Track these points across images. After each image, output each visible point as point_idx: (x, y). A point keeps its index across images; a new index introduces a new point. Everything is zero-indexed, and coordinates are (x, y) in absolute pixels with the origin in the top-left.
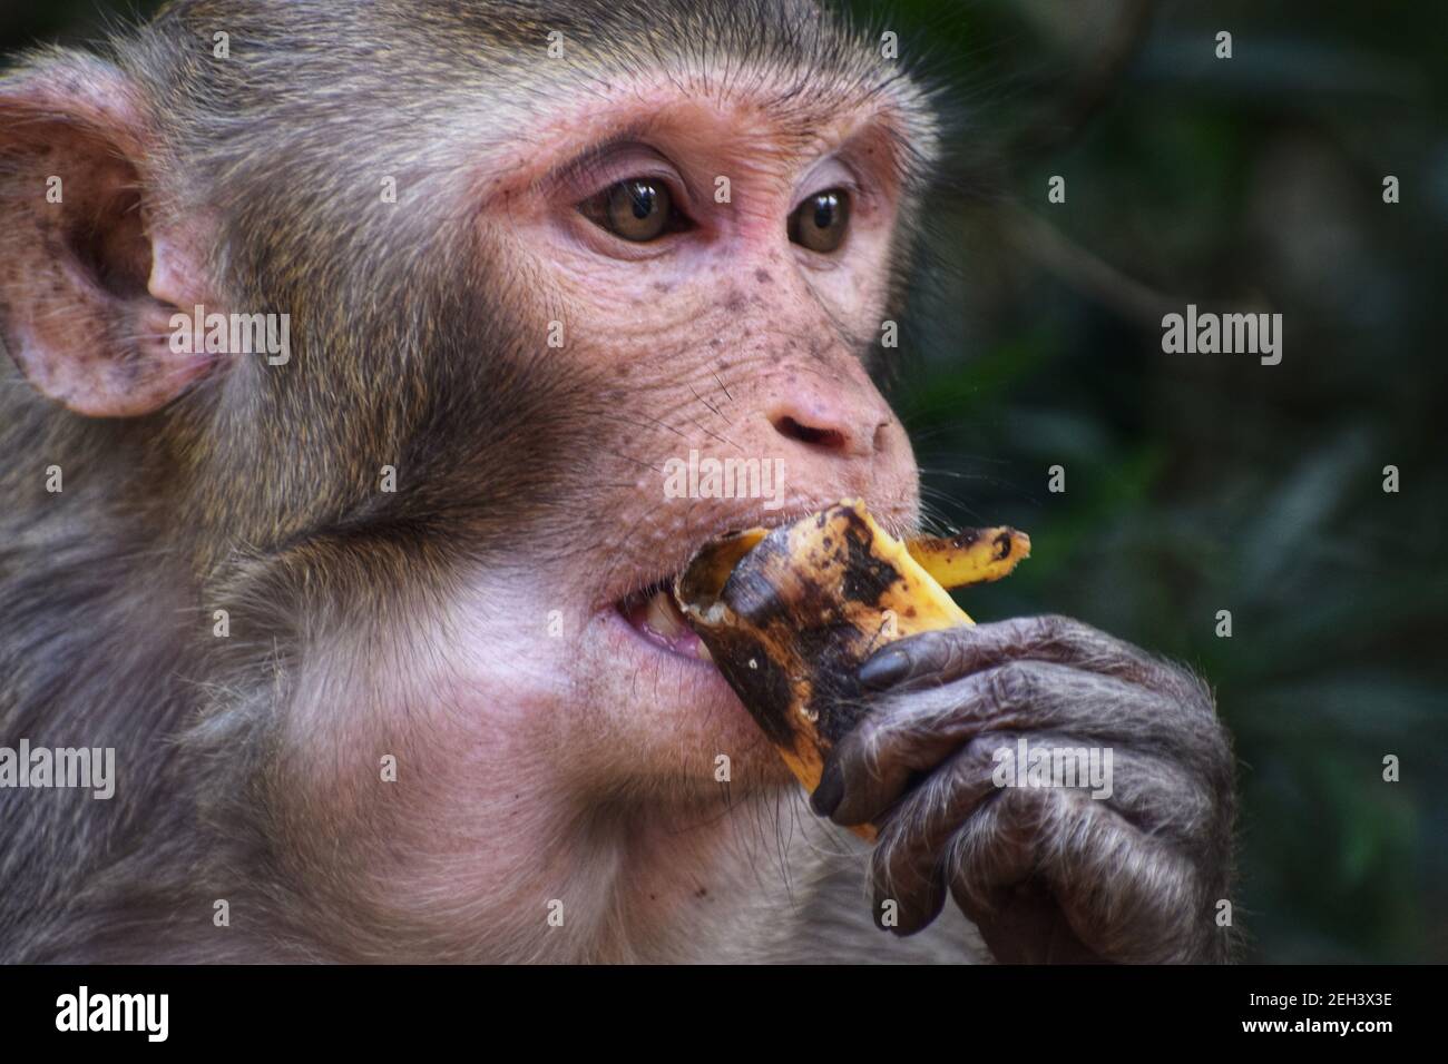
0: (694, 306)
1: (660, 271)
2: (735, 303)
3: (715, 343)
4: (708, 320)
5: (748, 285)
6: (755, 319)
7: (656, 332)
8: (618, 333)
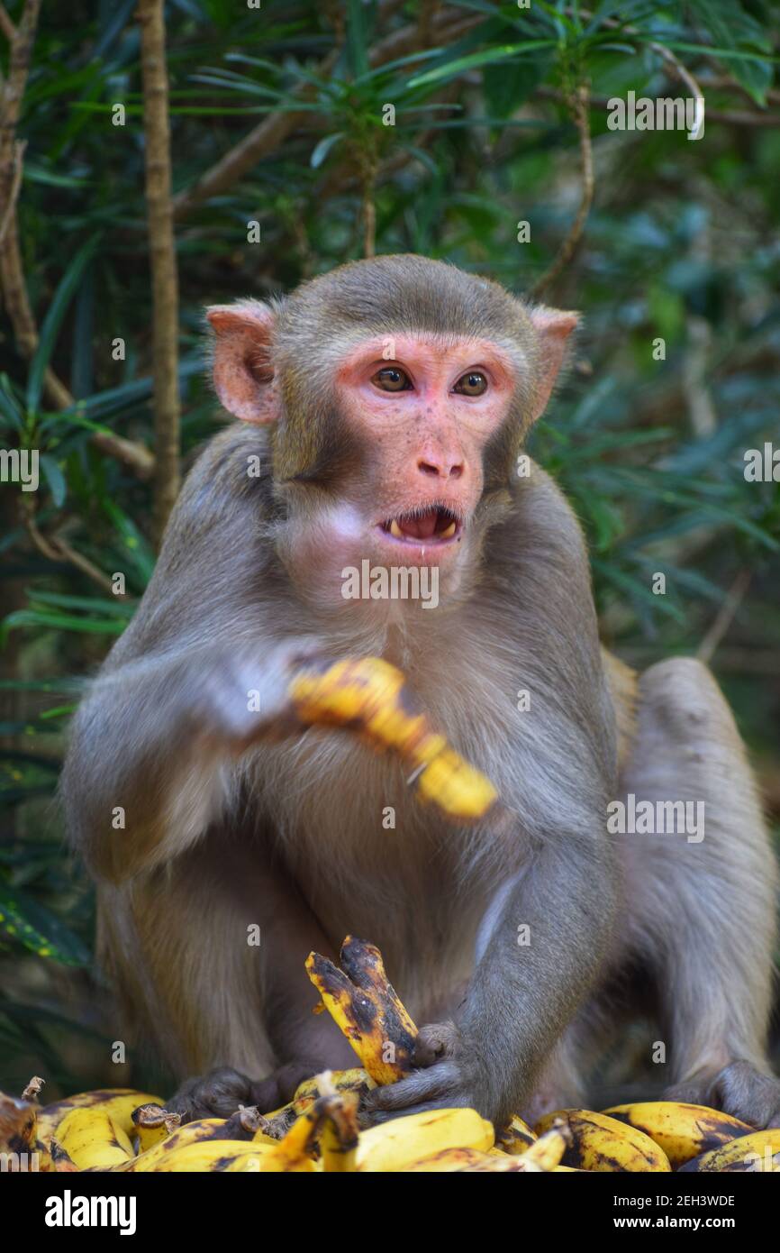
0: (406, 419)
1: (399, 403)
2: (418, 419)
3: (408, 434)
4: (408, 424)
5: (424, 413)
6: (422, 426)
7: (391, 427)
8: (380, 426)
